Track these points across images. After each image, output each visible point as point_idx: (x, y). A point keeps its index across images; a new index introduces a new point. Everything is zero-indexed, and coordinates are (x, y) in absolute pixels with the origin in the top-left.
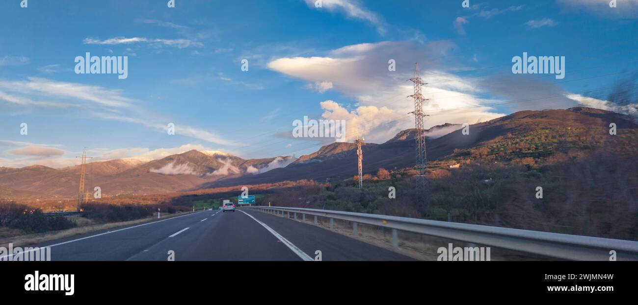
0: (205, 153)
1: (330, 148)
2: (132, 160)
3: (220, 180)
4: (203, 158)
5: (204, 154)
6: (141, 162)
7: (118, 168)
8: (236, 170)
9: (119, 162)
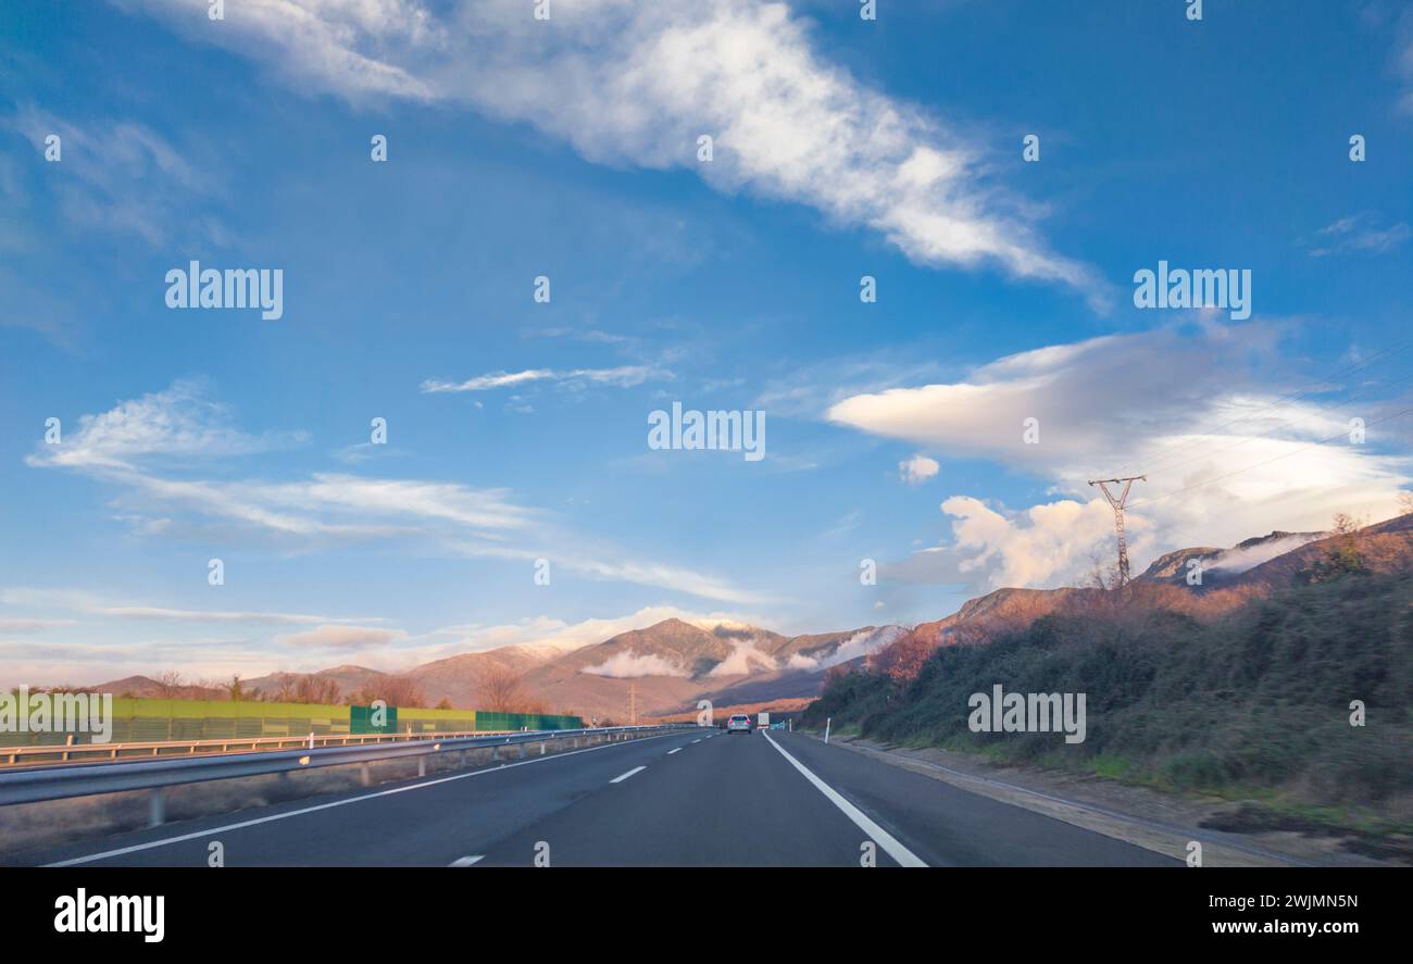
0: (698, 626)
1: (986, 605)
2: (540, 646)
3: (735, 687)
4: (694, 635)
5: (695, 628)
6: (558, 649)
7: (513, 667)
8: (770, 663)
9: (512, 653)
